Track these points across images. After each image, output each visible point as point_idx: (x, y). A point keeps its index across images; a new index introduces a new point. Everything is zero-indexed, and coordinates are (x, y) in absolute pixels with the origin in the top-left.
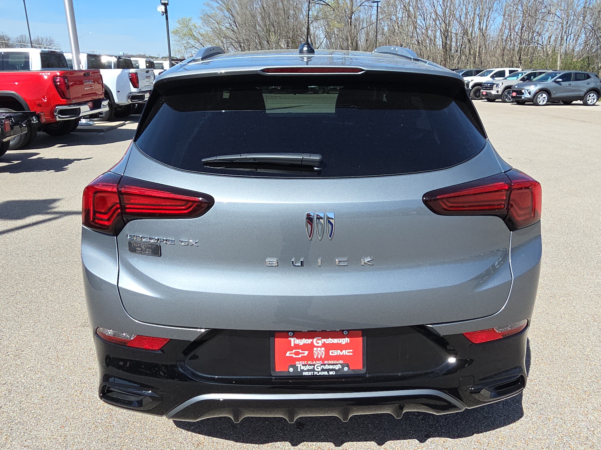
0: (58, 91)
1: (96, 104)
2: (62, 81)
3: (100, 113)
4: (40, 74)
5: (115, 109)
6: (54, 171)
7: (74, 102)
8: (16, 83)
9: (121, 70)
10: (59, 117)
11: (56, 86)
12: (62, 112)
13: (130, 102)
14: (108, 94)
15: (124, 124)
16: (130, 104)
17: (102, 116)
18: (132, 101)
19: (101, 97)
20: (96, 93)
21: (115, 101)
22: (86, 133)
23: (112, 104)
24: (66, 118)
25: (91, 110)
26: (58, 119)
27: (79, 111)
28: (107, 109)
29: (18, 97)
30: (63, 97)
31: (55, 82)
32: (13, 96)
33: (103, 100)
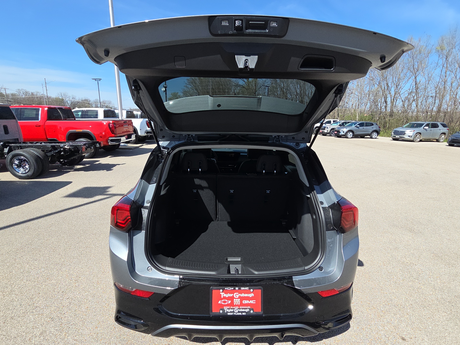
0: (110, 130)
1: (129, 136)
2: (113, 125)
3: (131, 141)
4: (102, 122)
5: (139, 138)
6: (106, 170)
7: (118, 136)
8: (90, 126)
9: (143, 119)
10: (110, 143)
11: (110, 128)
12: (112, 141)
13: (146, 135)
14: (135, 131)
15: (143, 146)
16: (146, 136)
17: (132, 142)
18: (147, 134)
19: (132, 133)
20: (129, 131)
21: (139, 134)
22: (124, 150)
23: (137, 136)
24: (114, 143)
25: (126, 139)
26: (110, 144)
27: (120, 140)
28: (134, 139)
29: (90, 133)
30: (113, 133)
31: (109, 126)
32: (89, 133)
33: (133, 134)
